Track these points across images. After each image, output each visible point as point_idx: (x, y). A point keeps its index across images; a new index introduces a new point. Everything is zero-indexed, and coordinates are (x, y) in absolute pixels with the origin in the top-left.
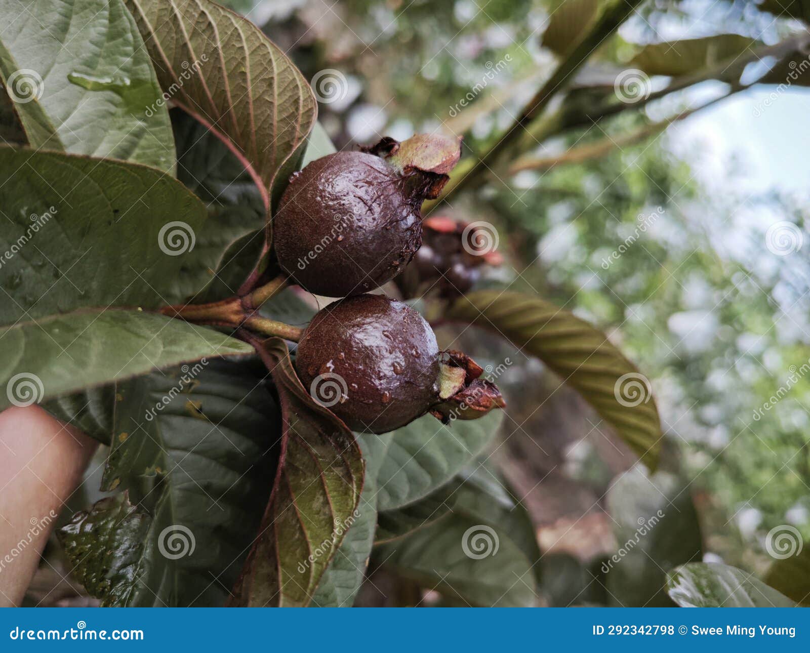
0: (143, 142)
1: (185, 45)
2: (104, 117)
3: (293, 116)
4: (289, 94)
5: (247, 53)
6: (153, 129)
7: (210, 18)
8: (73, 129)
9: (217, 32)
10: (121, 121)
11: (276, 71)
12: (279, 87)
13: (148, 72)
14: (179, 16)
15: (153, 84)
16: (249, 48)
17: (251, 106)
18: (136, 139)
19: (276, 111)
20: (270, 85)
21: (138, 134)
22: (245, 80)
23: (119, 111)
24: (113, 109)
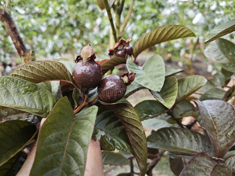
0: (41, 94)
1: (32, 73)
2: (31, 97)
3: (61, 68)
4: (57, 65)
5: (43, 66)
6: (40, 90)
7: (32, 66)
8: (29, 104)
9: (35, 67)
10: (34, 95)
11: (51, 64)
12: (54, 66)
13: (29, 83)
14: (26, 70)
15: (32, 84)
16: (43, 65)
17: (53, 72)
18: (39, 95)
19: (57, 70)
20: (52, 67)
21: (39, 93)
22: (48, 70)
23: (32, 93)
24: (30, 94)
